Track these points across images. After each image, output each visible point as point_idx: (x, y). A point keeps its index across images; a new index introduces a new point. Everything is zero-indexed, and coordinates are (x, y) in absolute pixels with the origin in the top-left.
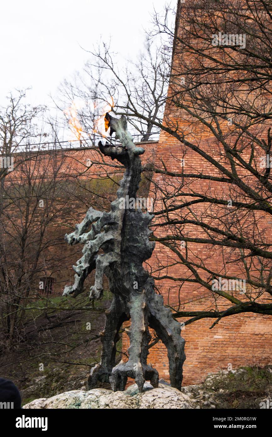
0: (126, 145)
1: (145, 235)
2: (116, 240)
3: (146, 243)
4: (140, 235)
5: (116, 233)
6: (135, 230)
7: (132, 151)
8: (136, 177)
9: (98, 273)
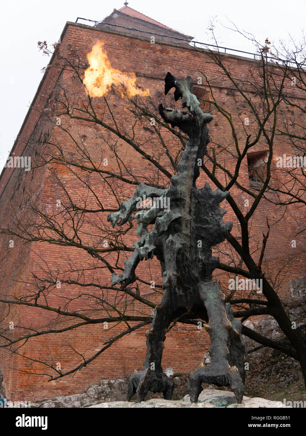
0: (195, 109)
1: (217, 215)
2: (185, 218)
3: (220, 223)
4: (210, 214)
5: (183, 211)
6: (203, 209)
7: (202, 117)
8: (202, 148)
9: (171, 256)
